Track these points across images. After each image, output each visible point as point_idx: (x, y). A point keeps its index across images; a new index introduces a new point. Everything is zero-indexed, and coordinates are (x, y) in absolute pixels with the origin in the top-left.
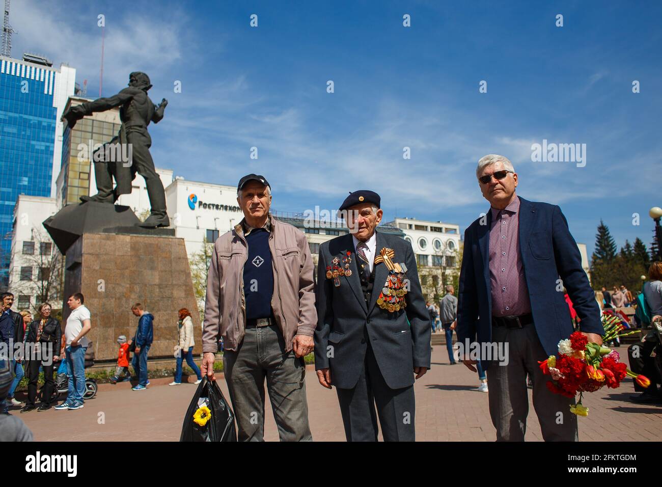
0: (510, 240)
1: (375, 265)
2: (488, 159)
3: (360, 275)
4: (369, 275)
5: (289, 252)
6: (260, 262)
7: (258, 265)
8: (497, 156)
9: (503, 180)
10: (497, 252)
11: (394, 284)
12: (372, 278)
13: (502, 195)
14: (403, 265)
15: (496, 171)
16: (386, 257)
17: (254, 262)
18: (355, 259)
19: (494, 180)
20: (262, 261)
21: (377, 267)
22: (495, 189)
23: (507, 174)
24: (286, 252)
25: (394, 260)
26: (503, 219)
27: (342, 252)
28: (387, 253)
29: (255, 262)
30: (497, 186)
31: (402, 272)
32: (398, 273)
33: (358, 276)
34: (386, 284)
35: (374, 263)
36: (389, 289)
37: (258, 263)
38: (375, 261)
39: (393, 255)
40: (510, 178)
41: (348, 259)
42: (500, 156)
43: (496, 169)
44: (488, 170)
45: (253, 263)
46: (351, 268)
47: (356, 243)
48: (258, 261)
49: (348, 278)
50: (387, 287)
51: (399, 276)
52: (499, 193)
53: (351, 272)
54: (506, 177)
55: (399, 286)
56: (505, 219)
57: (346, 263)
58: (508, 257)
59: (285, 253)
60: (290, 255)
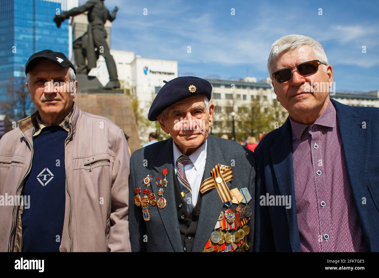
0: (330, 178)
1: (201, 195)
2: (287, 41)
3: (179, 209)
4: (191, 211)
5: (95, 160)
6: (48, 178)
7: (44, 182)
8: (302, 36)
9: (311, 78)
10: (310, 200)
11: (230, 224)
12: (195, 215)
13: (309, 103)
14: (245, 190)
15: (302, 62)
16: (219, 180)
17: (40, 177)
18: (172, 182)
19: (297, 77)
20: (51, 176)
21: (204, 198)
22: (299, 92)
23: (319, 67)
24: (91, 161)
25: (231, 184)
26: (315, 140)
27: (156, 168)
28: (221, 172)
29: (42, 178)
30: (302, 87)
31: (244, 202)
32: (237, 205)
33: (175, 210)
34: (218, 225)
35: (200, 192)
36: (222, 233)
37: (45, 179)
38: (201, 188)
39: (230, 176)
40: (323, 73)
41: (163, 181)
42: (306, 38)
43: (301, 58)
44: (288, 60)
45: (38, 179)
46: (166, 195)
47: (177, 154)
48: (45, 176)
49: (160, 211)
50: (218, 229)
51: (238, 209)
52: (305, 99)
53: (165, 201)
54: (318, 72)
55: (238, 225)
56: (317, 140)
57: (159, 186)
58: (331, 211)
59: (89, 162)
60: (97, 165)
